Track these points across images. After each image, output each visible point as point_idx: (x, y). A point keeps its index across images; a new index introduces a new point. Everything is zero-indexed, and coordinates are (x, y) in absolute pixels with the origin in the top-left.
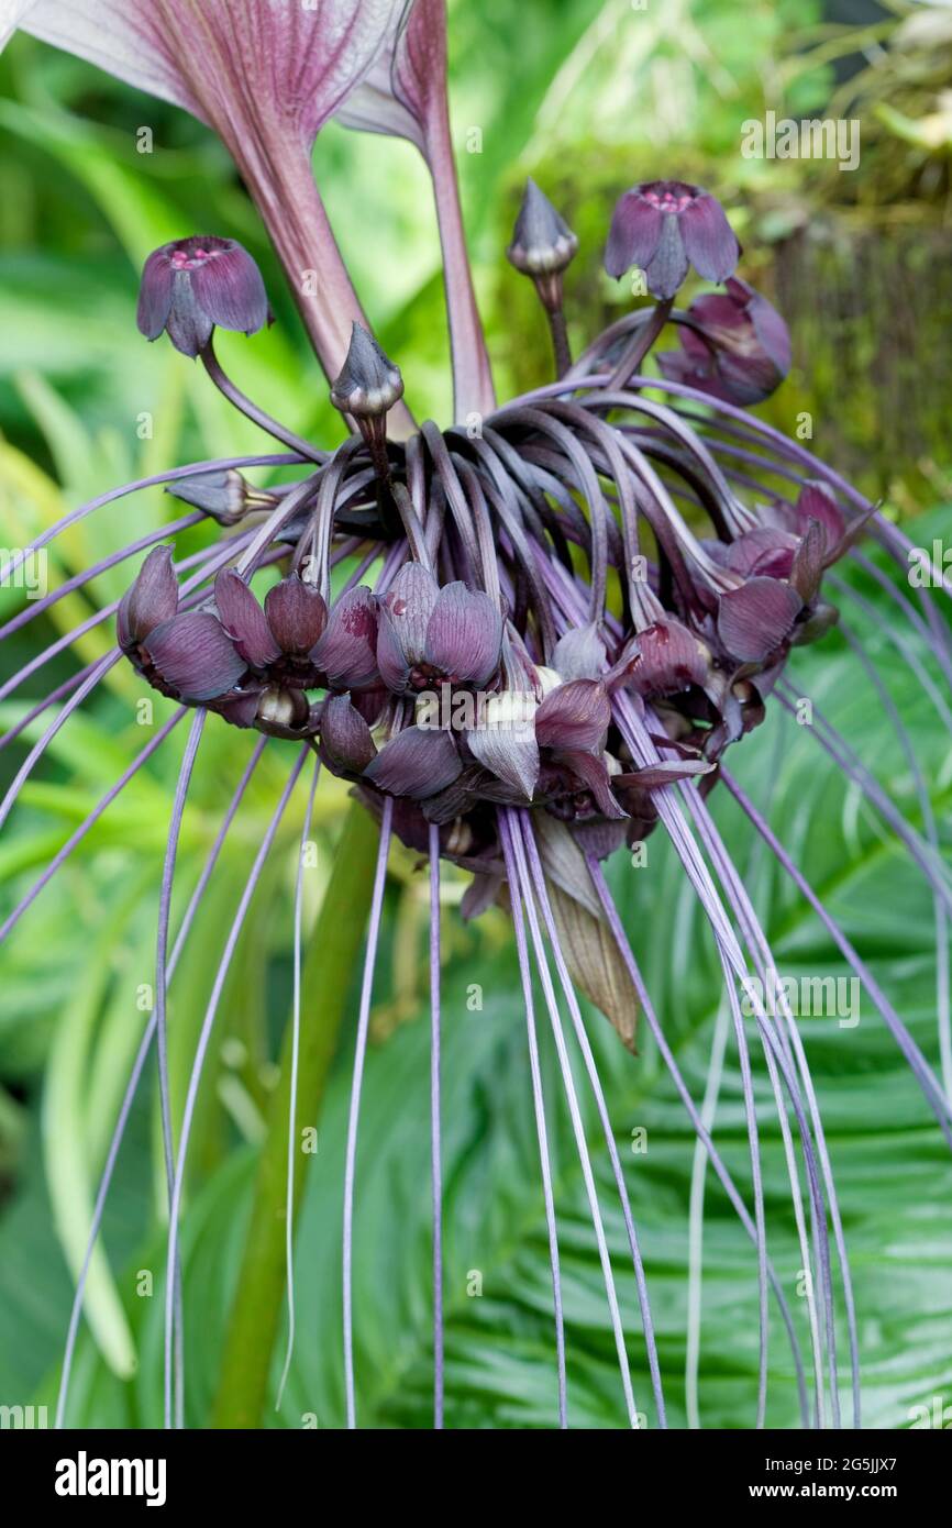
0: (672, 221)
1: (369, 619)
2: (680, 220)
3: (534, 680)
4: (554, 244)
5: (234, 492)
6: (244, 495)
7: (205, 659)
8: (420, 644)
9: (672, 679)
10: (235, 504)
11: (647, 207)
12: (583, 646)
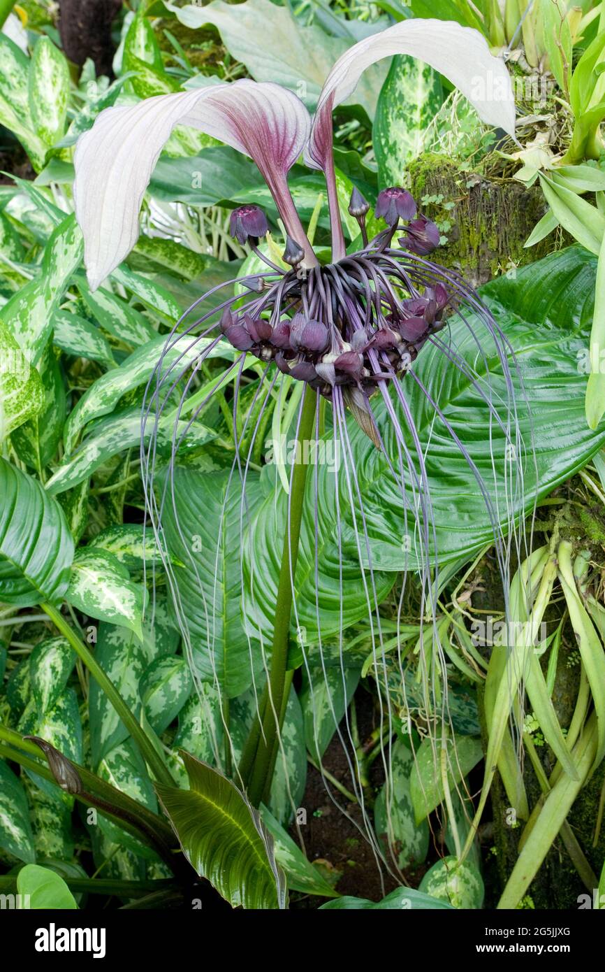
0: (393, 201)
1: (287, 330)
2: (396, 201)
3: (341, 348)
4: (360, 207)
5: (260, 284)
6: (263, 285)
7: (242, 339)
8: (299, 339)
9: (387, 346)
10: (260, 288)
11: (387, 196)
12: (361, 334)
